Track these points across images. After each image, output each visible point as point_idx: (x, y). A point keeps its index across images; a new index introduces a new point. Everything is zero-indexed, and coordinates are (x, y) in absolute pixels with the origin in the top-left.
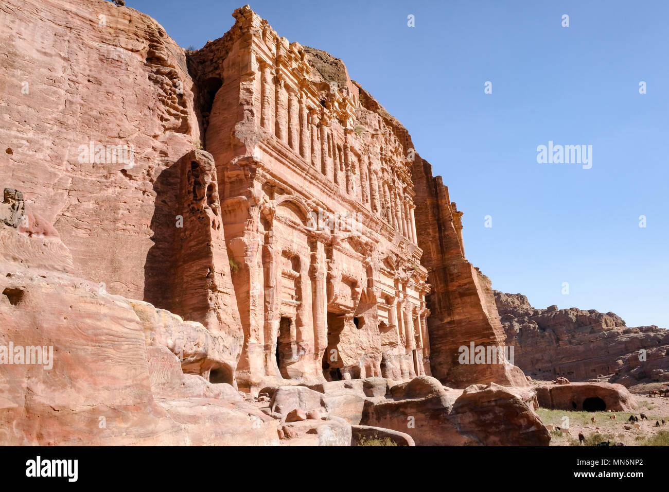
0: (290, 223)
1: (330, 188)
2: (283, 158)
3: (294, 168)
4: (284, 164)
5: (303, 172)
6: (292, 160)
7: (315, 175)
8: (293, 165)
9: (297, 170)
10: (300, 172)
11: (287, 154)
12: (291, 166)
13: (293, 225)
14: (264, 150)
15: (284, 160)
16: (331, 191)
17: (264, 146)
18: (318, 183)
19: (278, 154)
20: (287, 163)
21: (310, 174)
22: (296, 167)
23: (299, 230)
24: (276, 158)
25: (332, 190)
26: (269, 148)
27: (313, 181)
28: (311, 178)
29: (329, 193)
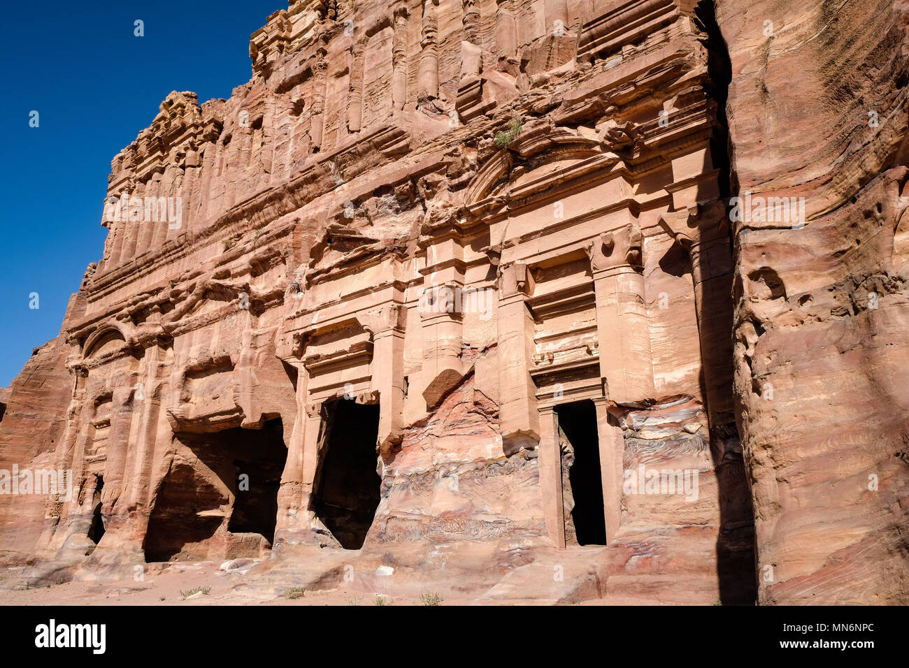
0: (103, 361)
1: (176, 248)
2: (108, 287)
3: (124, 282)
4: (114, 290)
5: (136, 273)
6: (116, 278)
7: (145, 260)
8: (122, 280)
9: (127, 280)
10: (132, 278)
11: (107, 279)
12: (120, 284)
13: (107, 359)
14: (94, 300)
15: (111, 288)
16: (179, 249)
17: (91, 298)
18: (157, 262)
19: (104, 289)
20: (114, 287)
21: (142, 266)
22: (125, 279)
23: (116, 358)
24: (106, 294)
25: (181, 246)
26: (95, 294)
27: (152, 267)
28: (148, 267)
29: (180, 254)
